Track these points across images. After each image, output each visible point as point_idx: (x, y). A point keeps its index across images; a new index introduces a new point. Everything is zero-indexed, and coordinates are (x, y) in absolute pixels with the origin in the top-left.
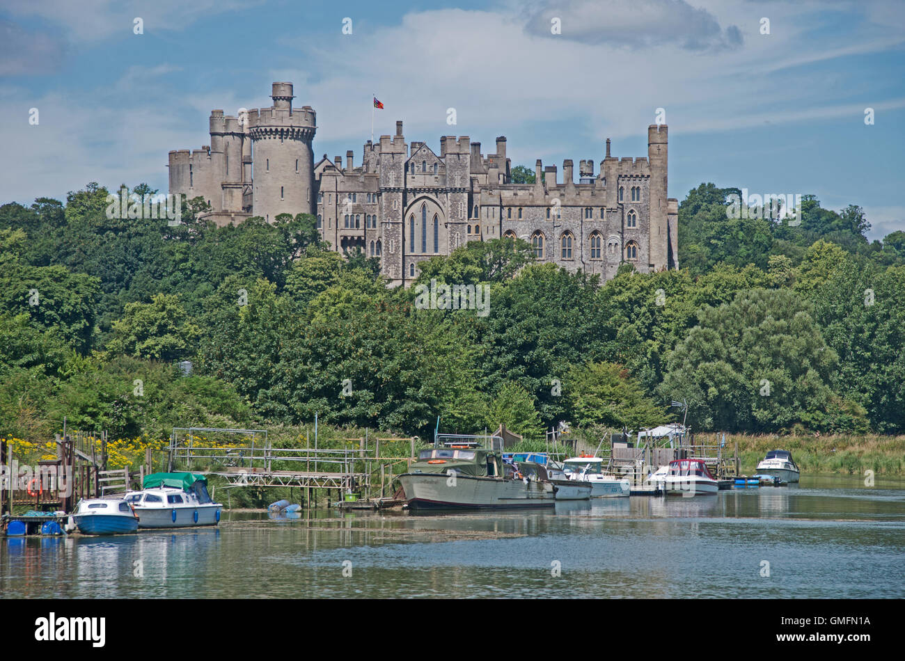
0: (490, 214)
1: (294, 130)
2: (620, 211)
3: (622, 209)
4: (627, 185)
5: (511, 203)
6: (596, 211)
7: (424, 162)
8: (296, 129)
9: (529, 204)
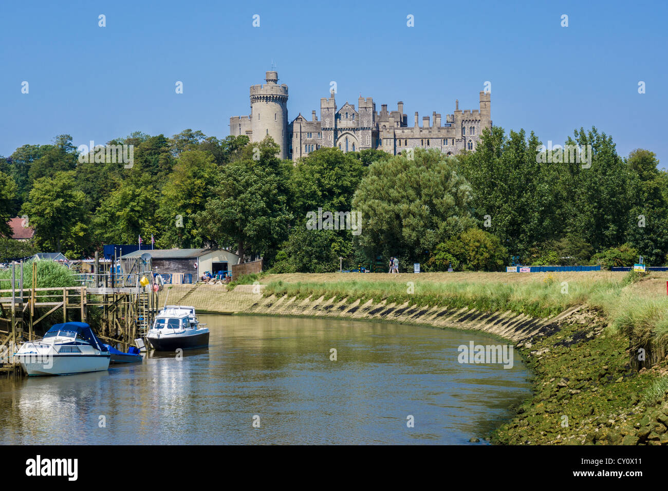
0: (388, 143)
1: (273, 97)
2: (463, 140)
3: (465, 140)
4: (467, 126)
5: (401, 137)
6: (450, 141)
7: (347, 113)
8: (275, 96)
9: (411, 137)
